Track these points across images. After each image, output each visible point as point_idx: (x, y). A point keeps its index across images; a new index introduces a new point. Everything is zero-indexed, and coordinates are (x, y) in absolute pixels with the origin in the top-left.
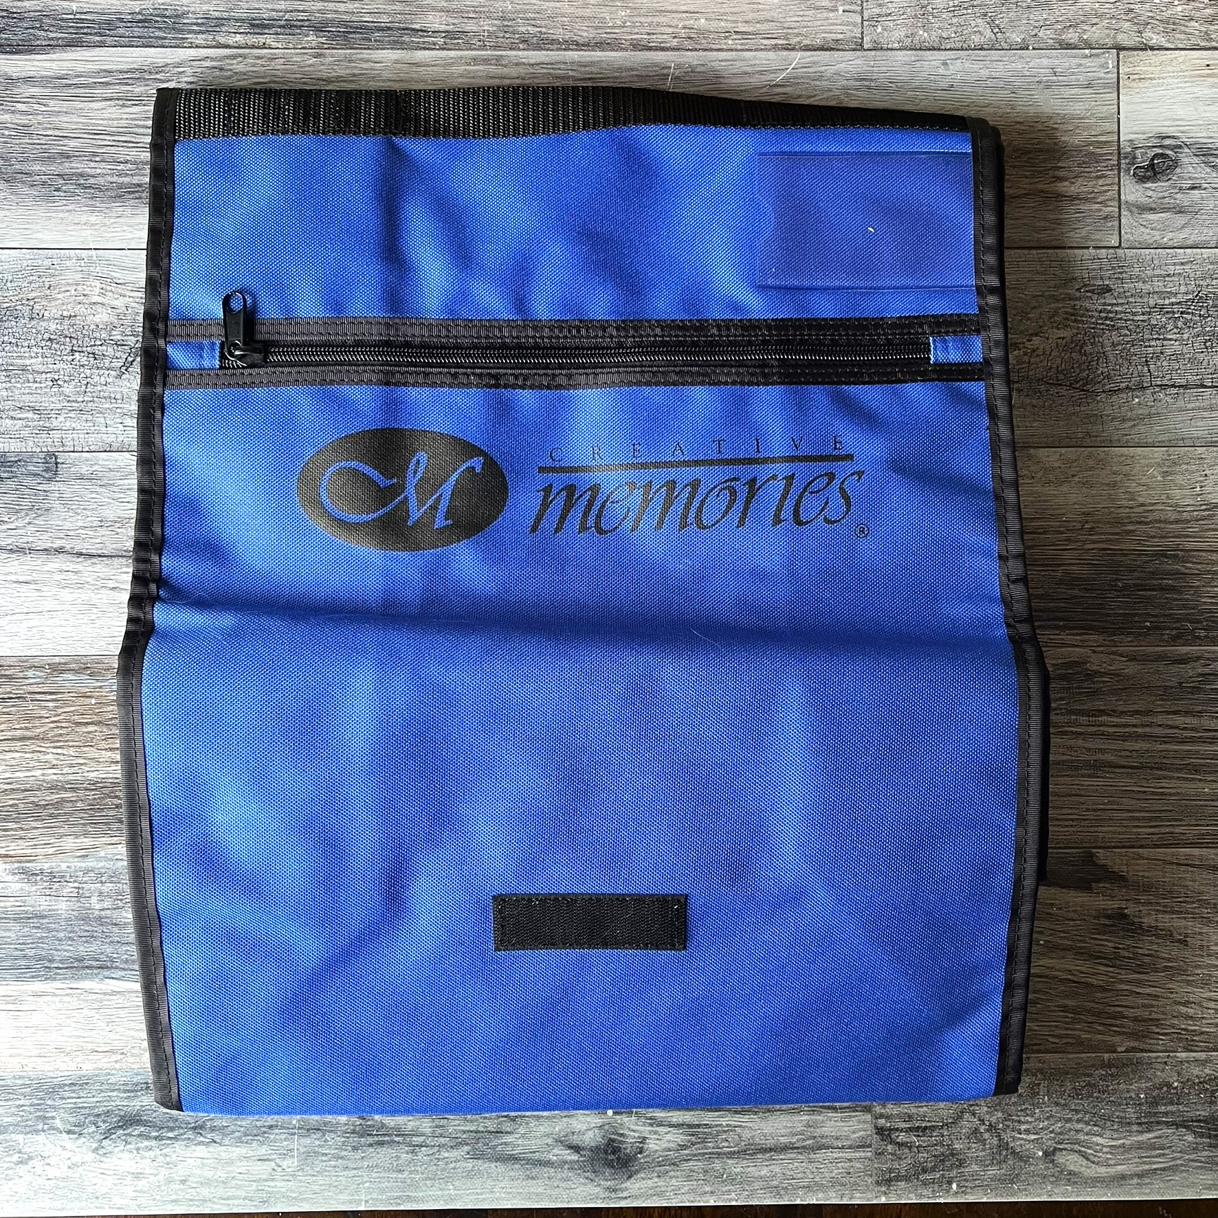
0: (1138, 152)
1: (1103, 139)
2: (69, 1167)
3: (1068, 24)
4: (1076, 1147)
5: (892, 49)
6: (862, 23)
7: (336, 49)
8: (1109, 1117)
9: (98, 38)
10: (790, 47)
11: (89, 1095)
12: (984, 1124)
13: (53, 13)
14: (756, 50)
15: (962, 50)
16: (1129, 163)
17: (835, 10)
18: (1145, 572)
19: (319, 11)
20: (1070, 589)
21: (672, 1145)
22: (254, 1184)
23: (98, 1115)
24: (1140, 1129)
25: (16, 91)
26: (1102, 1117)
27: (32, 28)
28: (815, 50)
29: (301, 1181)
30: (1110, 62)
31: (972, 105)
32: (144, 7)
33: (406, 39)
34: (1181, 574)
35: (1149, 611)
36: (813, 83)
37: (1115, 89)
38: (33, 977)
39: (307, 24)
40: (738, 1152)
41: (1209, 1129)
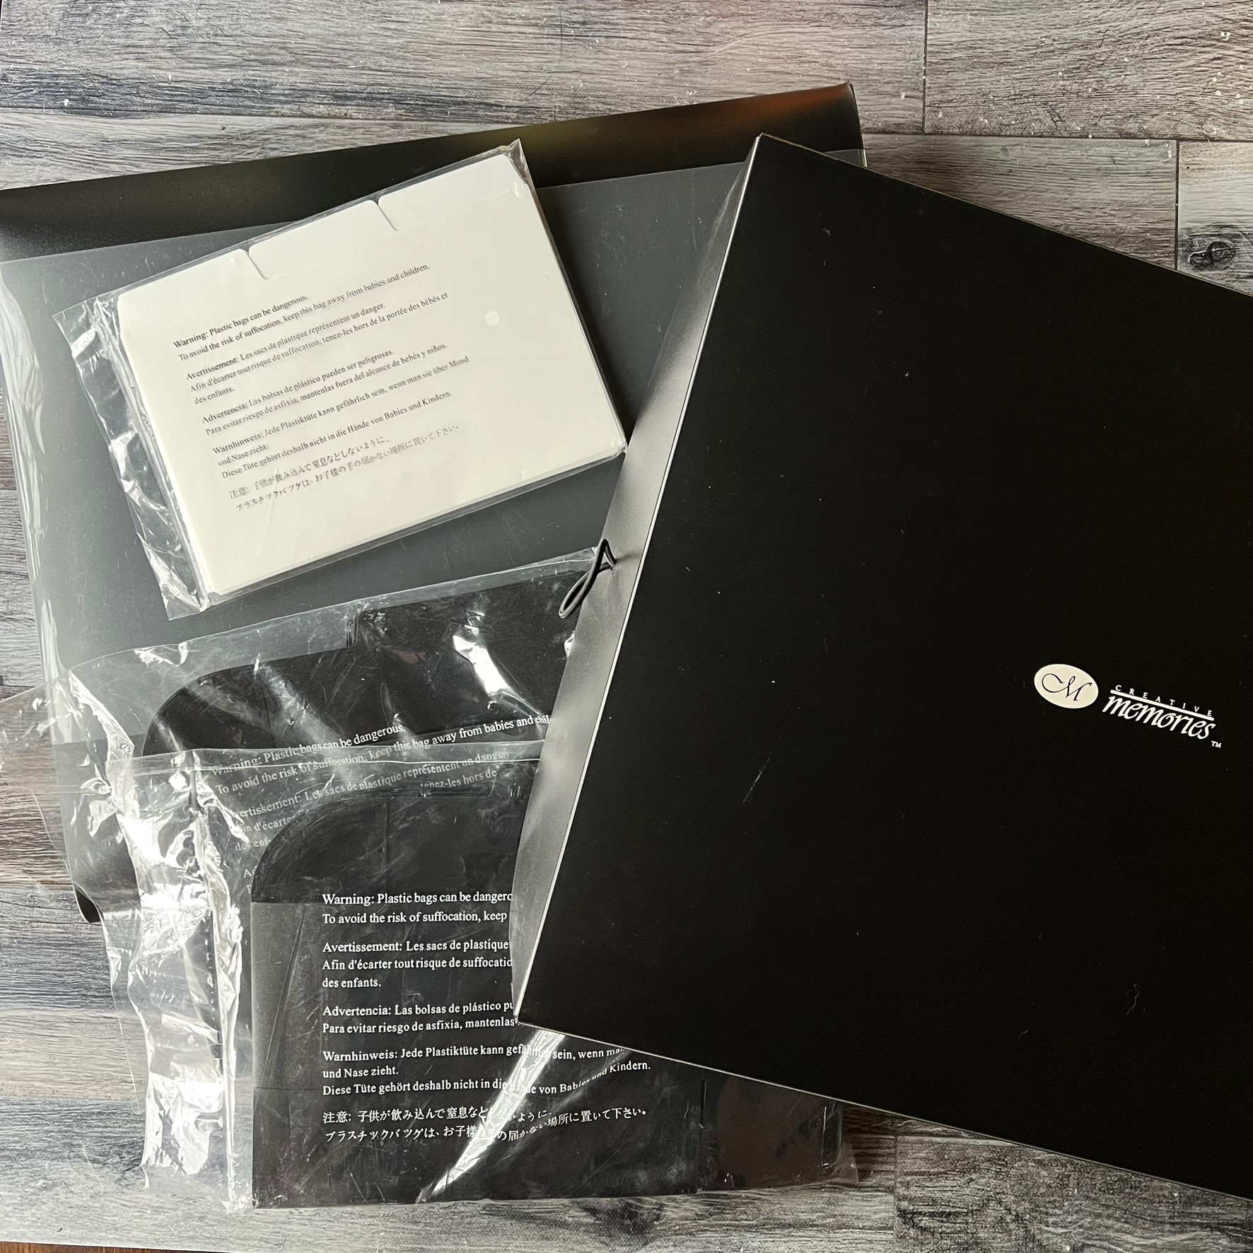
0: (1195, 240)
1: (1160, 226)
2: (92, 1197)
3: (1129, 114)
4: (1105, 1244)
5: (952, 134)
6: (924, 109)
7: (413, 120)
8: (1141, 1214)
9: (190, 106)
11: (116, 1125)
12: (1010, 1214)
13: (150, 80)
15: (1022, 136)
16: (1186, 251)
17: (897, 95)
19: (399, 85)
21: (689, 1214)
22: (271, 1225)
23: (123, 1146)
24: (1173, 1229)
25: (110, 152)
26: (1133, 1214)
27: (130, 94)
28: (876, 133)
29: (317, 1226)
30: (1170, 152)
31: (1031, 190)
32: (234, 77)
33: (480, 113)
37: (1174, 178)
38: (69, 1004)
39: (387, 96)
40: (756, 1225)
41: (1245, 1234)
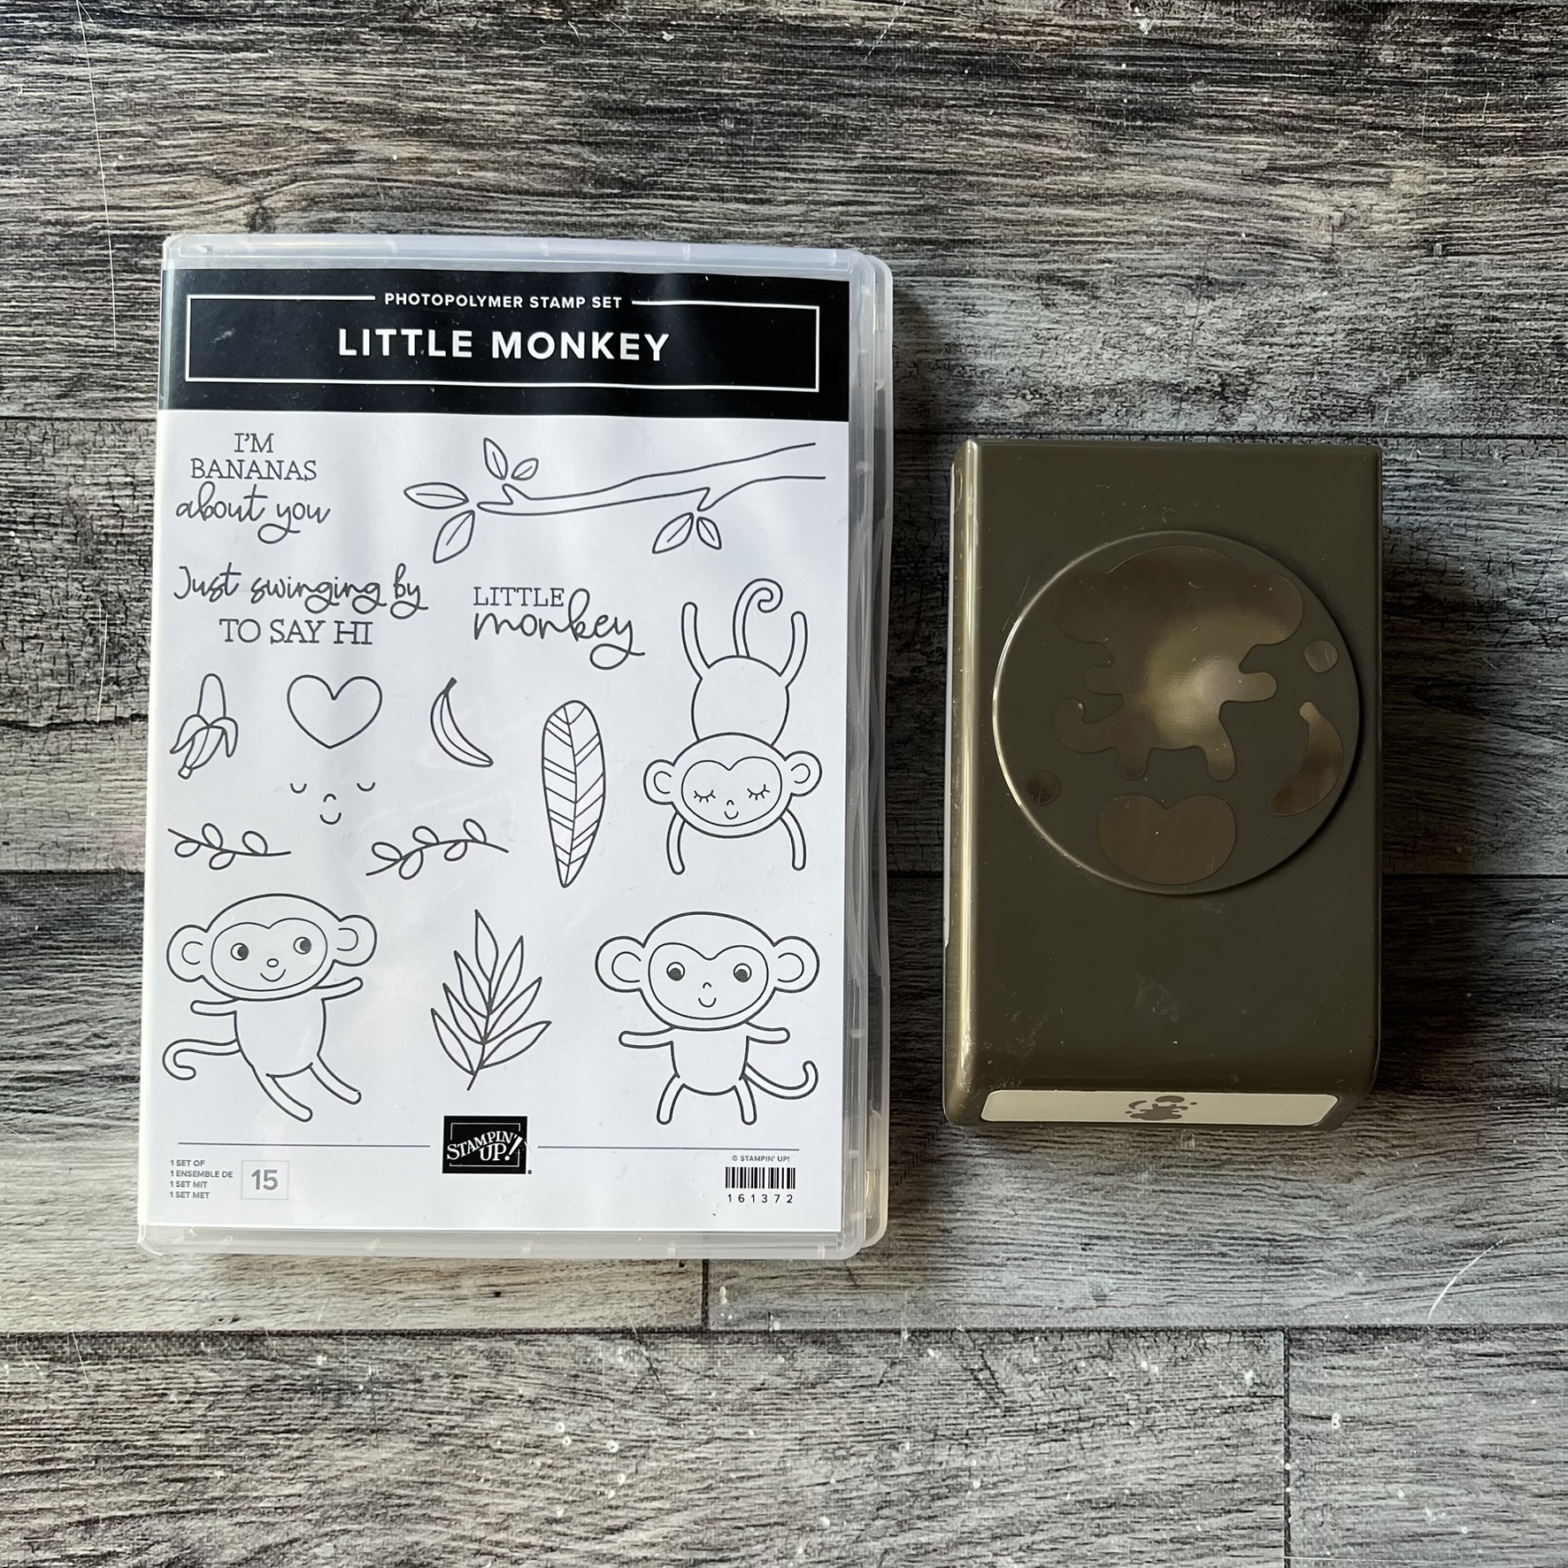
3: (819, 1389)
5: (1220, 1331)
6: (1287, 1391)
10: (1450, 1335)
14: (1525, 1328)
15: (1062, 1332)
17: (1350, 1422)
18: (671, 150)
20: (838, 117)
28: (1394, 1328)
30: (725, 1301)
31: (1038, 1203)
34: (589, 144)
35: (664, 65)
36: (1399, 1253)
